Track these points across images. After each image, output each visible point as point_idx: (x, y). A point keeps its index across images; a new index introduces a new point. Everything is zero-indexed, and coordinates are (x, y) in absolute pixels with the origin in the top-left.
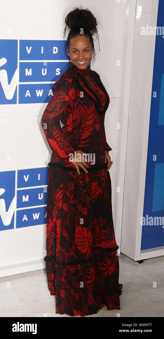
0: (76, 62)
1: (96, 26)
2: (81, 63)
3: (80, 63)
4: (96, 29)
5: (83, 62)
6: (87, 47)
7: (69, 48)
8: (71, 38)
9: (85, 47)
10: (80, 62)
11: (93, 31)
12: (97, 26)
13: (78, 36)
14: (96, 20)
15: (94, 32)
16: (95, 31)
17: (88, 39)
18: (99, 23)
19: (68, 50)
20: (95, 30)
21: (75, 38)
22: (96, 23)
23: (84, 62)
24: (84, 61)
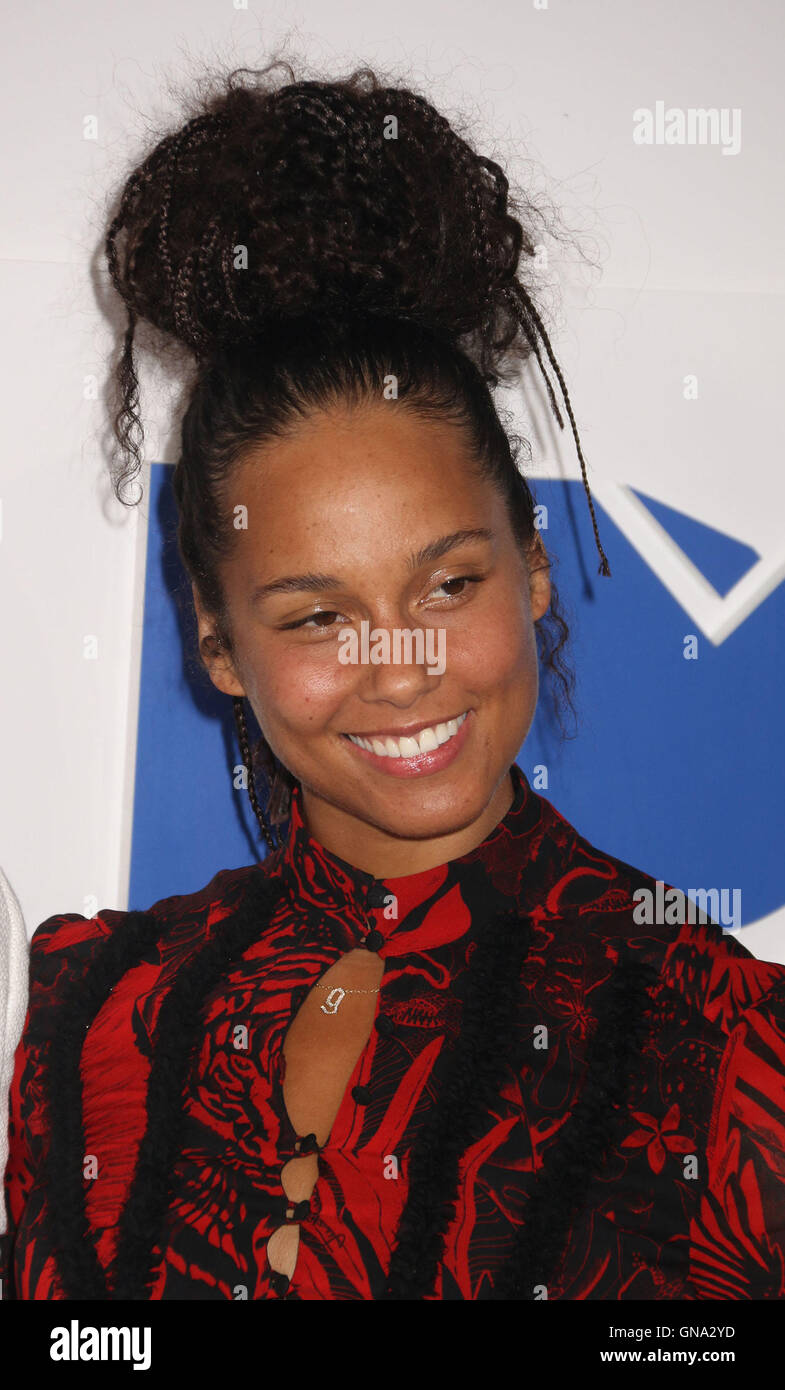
0: (337, 752)
1: (515, 265)
2: (406, 748)
3: (390, 748)
4: (527, 301)
5: (431, 739)
6: (448, 530)
7: (215, 601)
8: (229, 458)
9: (425, 536)
10: (397, 734)
11: (491, 330)
12: (525, 264)
13: (310, 409)
14: (503, 182)
15: (502, 346)
16: (510, 337)
17: (452, 435)
18: (549, 215)
19: (205, 629)
20: (515, 313)
21: (275, 443)
22: (516, 229)
23: (443, 733)
24: (445, 721)
